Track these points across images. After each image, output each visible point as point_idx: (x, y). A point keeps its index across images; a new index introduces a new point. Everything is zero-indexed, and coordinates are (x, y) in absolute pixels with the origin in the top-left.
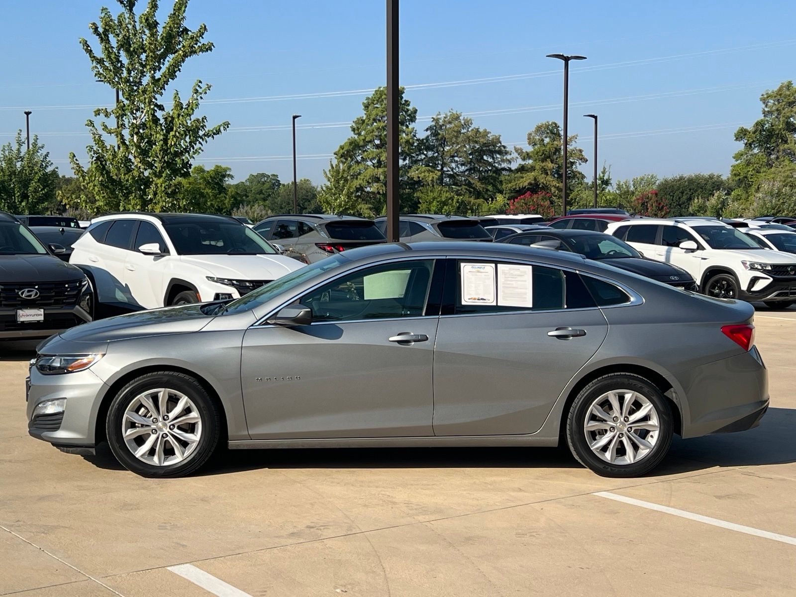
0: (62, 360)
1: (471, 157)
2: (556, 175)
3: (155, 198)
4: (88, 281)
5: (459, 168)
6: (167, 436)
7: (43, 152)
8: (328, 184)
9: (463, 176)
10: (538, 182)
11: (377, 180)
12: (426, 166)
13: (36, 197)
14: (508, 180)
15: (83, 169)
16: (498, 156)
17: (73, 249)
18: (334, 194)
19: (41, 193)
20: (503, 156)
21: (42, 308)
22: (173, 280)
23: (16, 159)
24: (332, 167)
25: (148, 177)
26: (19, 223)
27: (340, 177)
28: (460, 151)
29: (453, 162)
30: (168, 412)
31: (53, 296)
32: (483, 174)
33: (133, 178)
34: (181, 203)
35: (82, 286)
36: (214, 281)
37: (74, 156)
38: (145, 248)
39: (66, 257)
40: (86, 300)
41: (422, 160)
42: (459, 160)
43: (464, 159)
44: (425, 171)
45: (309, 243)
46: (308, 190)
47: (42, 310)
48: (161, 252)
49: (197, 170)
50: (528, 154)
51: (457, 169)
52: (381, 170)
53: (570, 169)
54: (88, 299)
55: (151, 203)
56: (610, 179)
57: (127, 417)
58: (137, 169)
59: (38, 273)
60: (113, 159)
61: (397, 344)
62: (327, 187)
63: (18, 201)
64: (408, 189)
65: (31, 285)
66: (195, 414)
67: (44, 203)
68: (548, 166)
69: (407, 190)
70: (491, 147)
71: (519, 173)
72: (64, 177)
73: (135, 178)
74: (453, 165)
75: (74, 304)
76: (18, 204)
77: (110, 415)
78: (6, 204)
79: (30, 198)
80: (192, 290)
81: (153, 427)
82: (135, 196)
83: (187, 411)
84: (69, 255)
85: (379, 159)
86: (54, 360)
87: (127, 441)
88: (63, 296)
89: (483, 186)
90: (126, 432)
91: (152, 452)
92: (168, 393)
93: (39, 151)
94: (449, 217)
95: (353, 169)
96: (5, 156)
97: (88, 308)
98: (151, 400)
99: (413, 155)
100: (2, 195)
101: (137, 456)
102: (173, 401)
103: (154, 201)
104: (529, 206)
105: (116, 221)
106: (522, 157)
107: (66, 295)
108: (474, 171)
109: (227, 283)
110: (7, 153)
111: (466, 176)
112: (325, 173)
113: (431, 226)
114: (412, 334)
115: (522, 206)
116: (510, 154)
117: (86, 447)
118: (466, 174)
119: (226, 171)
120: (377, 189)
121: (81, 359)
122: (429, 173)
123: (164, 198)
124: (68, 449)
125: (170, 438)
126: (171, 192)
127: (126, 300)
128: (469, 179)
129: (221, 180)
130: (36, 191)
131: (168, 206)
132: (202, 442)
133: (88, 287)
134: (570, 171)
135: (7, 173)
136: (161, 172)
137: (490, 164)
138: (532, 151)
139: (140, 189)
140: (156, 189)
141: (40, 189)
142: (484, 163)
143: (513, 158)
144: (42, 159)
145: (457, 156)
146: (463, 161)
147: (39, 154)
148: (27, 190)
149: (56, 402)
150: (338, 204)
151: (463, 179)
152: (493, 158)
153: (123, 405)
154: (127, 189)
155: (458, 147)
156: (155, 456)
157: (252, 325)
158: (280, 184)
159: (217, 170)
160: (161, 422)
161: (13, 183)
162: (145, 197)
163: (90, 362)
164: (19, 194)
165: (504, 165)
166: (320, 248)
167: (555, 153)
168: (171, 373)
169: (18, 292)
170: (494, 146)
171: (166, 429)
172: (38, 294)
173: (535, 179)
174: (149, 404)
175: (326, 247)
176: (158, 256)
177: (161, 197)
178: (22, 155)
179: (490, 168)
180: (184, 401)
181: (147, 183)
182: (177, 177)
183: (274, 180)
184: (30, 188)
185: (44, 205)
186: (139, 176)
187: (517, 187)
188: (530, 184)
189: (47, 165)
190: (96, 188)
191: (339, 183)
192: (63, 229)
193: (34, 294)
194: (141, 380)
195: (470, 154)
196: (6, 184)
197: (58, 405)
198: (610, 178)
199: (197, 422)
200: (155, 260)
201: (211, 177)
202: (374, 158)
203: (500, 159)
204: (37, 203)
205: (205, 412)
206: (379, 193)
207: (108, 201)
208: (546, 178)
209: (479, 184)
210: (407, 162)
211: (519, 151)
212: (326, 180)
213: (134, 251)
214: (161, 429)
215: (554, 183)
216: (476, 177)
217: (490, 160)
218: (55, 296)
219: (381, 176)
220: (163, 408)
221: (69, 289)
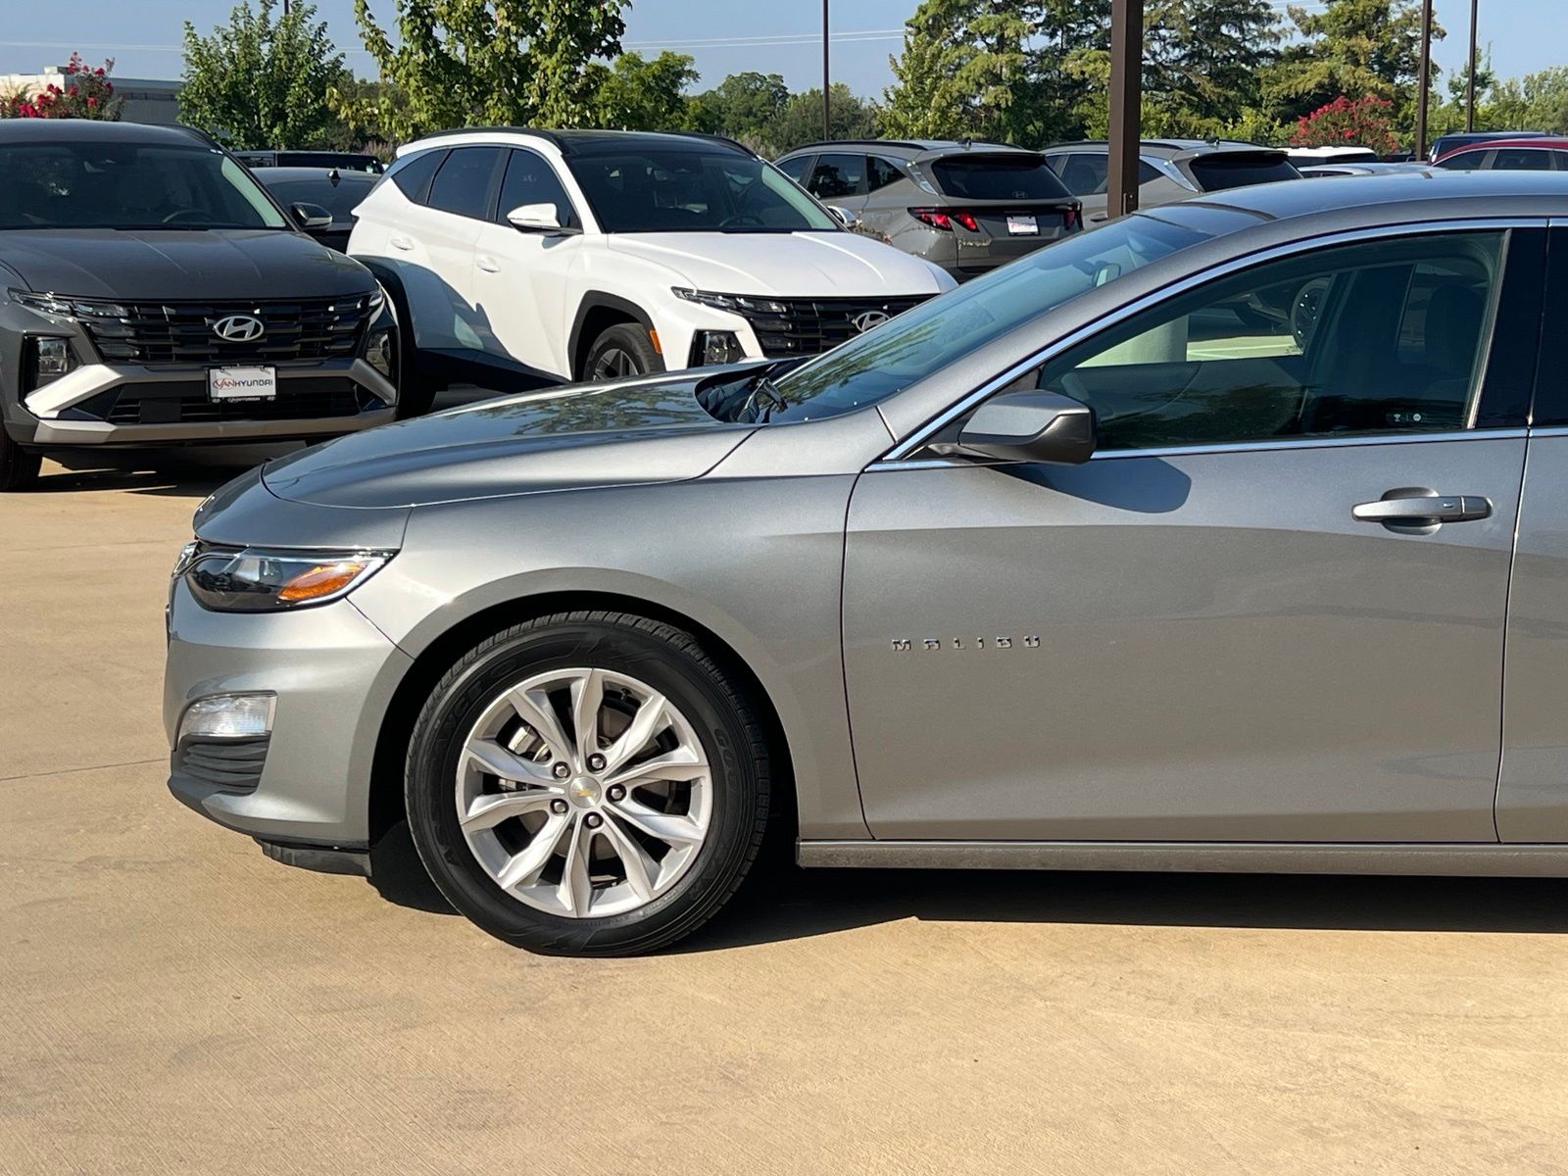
0: (267, 563)
1: (1194, 28)
2: (1376, 67)
3: (542, 104)
4: (385, 296)
5: (1168, 53)
6: (601, 821)
7: (315, 21)
8: (900, 85)
9: (1176, 71)
10: (1337, 81)
11: (996, 79)
12: (1099, 49)
13: (301, 116)
14: (1272, 78)
15: (385, 36)
16: (1252, 25)
17: (357, 218)
18: (913, 108)
19: (312, 107)
20: (1264, 26)
21: (270, 366)
22: (590, 295)
23: (260, 36)
24: (910, 50)
25: (527, 55)
26: (220, 152)
27: (926, 69)
28: (1170, 16)
29: (1155, 39)
30: (602, 744)
31: (298, 333)
32: (1219, 64)
33: (495, 57)
34: (601, 115)
35: (368, 310)
36: (690, 299)
37: (366, 7)
38: (522, 214)
39: (340, 240)
40: (381, 344)
41: (1089, 36)
42: (1168, 35)
43: (1178, 34)
44: (1095, 60)
45: (891, 209)
46: (844, 106)
47: (272, 370)
48: (561, 226)
49: (627, 62)
50: (1316, 20)
51: (1164, 55)
52: (1003, 58)
53: (1406, 53)
54: (385, 343)
55: (534, 117)
56: (1490, 74)
57: (471, 761)
58: (502, 36)
59: (260, 276)
60: (449, 14)
61: (1380, 530)
62: (897, 93)
63: (266, 124)
64: (1060, 98)
65: (242, 306)
66: (689, 755)
67: (317, 129)
68: (1360, 47)
69: (1057, 101)
70: (1237, 6)
71: (1297, 61)
72: (363, 82)
73: (499, 57)
74: (1156, 46)
75: (350, 355)
76: (267, 132)
77: (415, 752)
78: (242, 130)
79: (289, 120)
80: (637, 321)
81: (556, 791)
82: (499, 99)
83: (665, 741)
84: (348, 233)
85: (1003, 35)
86: (239, 561)
87: (471, 836)
88: (324, 336)
89: (1219, 90)
90: (467, 810)
91: (552, 870)
92: (604, 684)
93: (306, 19)
94: (1215, 144)
95: (947, 55)
96: (238, 31)
97: (385, 365)
98: (547, 704)
99: (1073, 25)
100: (234, 112)
101: (504, 887)
102: (620, 707)
103: (541, 111)
104: (1342, 128)
105: (453, 150)
106: (1304, 27)
107: (330, 333)
108: (1200, 58)
109: (724, 304)
110: (241, 25)
111: (1183, 68)
112: (894, 62)
113: (1174, 167)
114: (1435, 494)
115: (1326, 129)
116: (1279, 22)
117: (342, 849)
118: (1183, 65)
119: (683, 64)
120: (995, 97)
121: (322, 566)
122: (1105, 64)
123: (563, 103)
124: (288, 851)
125: (610, 830)
126: (580, 90)
127: (479, 344)
128: (1189, 75)
129: (674, 84)
130: (301, 104)
131: (573, 123)
132: (710, 844)
133: (384, 310)
134: (1406, 56)
135: (243, 65)
136: (555, 42)
137: (1234, 43)
138: (1326, 16)
139: (510, 84)
140: (547, 82)
141: (309, 101)
142: (1222, 42)
143: (1285, 29)
144: (311, 37)
145: (1164, 27)
146: (1176, 37)
147: (306, 26)
148: (283, 101)
149: (248, 703)
150: (920, 128)
151: (1177, 75)
152: (1242, 31)
153: (457, 720)
154: (480, 82)
155: (1166, 8)
156: (562, 885)
157: (879, 460)
158: (787, 95)
159: (667, 61)
160: (580, 776)
161: (255, 86)
162: (521, 102)
163: (351, 576)
164: (267, 109)
165: (1265, 45)
166: (920, 219)
167: (1375, 20)
168: (612, 617)
169: (211, 325)
170: (1244, 4)
171: (598, 800)
172: (262, 329)
173: (1331, 75)
174: (542, 715)
175: (934, 217)
176: (553, 236)
177: (557, 100)
178: (271, 27)
179: (1234, 53)
180: (654, 711)
181: (525, 68)
182: (592, 55)
183: (773, 86)
184: (289, 98)
185: (318, 132)
186: (508, 51)
187: (1293, 91)
188: (1320, 85)
189: (323, 49)
190: (412, 80)
191: (922, 83)
192: (335, 173)
193: (250, 329)
194: (513, 638)
195: (1192, 23)
196: (241, 89)
197: (251, 710)
198: (1491, 70)
199: (697, 779)
200: (546, 245)
201: (654, 76)
202: (991, 33)
203: (1255, 33)
204: (303, 130)
205: (721, 749)
206: (998, 106)
207: (437, 112)
208: (1354, 71)
209: (1209, 87)
210: (1058, 40)
211: (1299, 17)
212: (895, 76)
213: (496, 222)
214: (580, 801)
215: (1374, 83)
216: (1204, 73)
217: (1236, 35)
218: (304, 335)
219: (1004, 70)
220: (586, 733)
221: (337, 318)
